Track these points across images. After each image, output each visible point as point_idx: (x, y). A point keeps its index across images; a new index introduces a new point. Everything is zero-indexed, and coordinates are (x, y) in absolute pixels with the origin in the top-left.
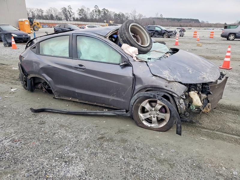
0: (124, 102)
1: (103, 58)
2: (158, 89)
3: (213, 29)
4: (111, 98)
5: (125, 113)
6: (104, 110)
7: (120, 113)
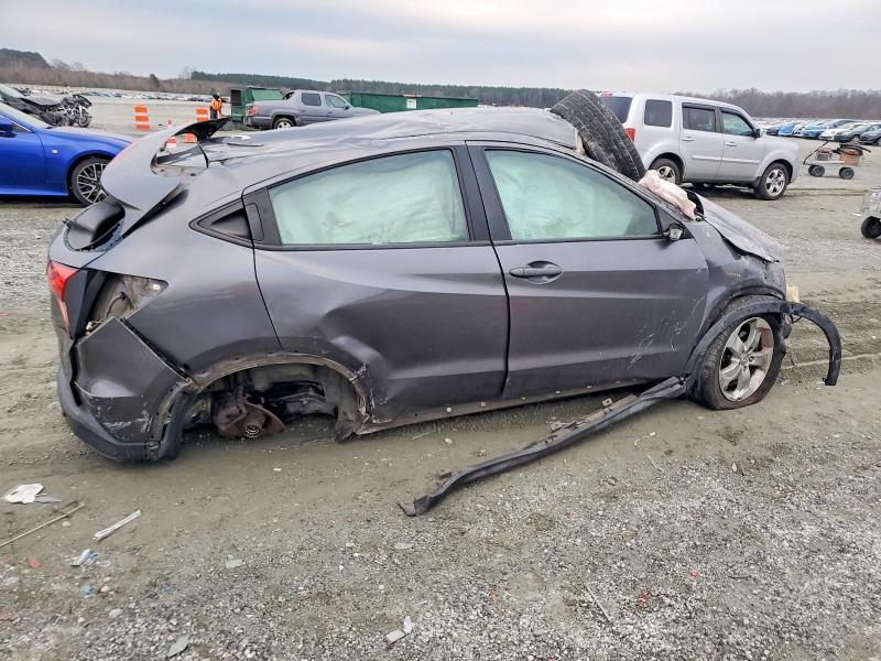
0: (675, 354)
1: (572, 226)
2: (752, 290)
3: (119, 96)
4: (637, 352)
5: (679, 386)
6: (605, 403)
7: (669, 390)
